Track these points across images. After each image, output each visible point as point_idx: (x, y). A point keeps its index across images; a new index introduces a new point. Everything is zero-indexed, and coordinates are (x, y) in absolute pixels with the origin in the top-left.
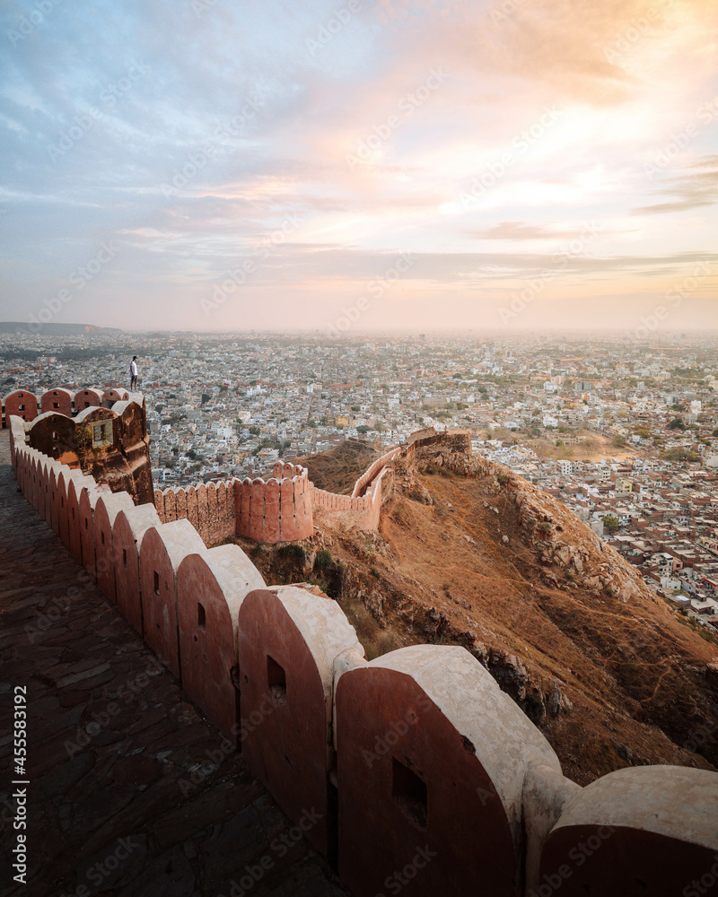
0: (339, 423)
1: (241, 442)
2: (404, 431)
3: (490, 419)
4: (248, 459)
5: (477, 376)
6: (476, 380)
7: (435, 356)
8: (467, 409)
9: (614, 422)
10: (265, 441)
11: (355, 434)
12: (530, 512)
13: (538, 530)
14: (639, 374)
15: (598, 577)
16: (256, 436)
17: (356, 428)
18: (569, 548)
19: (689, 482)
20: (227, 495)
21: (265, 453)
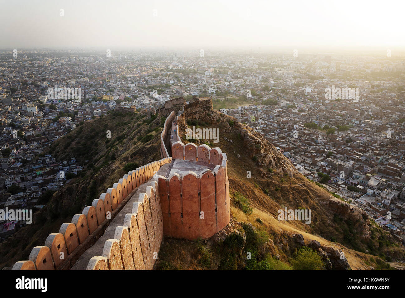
0: (104, 99)
1: (45, 115)
3: (184, 91)
4: (52, 124)
5: (172, 70)
6: (172, 72)
7: (148, 60)
8: (171, 87)
9: (240, 89)
10: (60, 113)
11: (115, 104)
12: (251, 140)
13: (255, 149)
14: (245, 66)
15: (281, 168)
16: (54, 110)
17: (114, 101)
18: (269, 156)
19: (277, 114)
20: (155, 199)
21: (63, 120)
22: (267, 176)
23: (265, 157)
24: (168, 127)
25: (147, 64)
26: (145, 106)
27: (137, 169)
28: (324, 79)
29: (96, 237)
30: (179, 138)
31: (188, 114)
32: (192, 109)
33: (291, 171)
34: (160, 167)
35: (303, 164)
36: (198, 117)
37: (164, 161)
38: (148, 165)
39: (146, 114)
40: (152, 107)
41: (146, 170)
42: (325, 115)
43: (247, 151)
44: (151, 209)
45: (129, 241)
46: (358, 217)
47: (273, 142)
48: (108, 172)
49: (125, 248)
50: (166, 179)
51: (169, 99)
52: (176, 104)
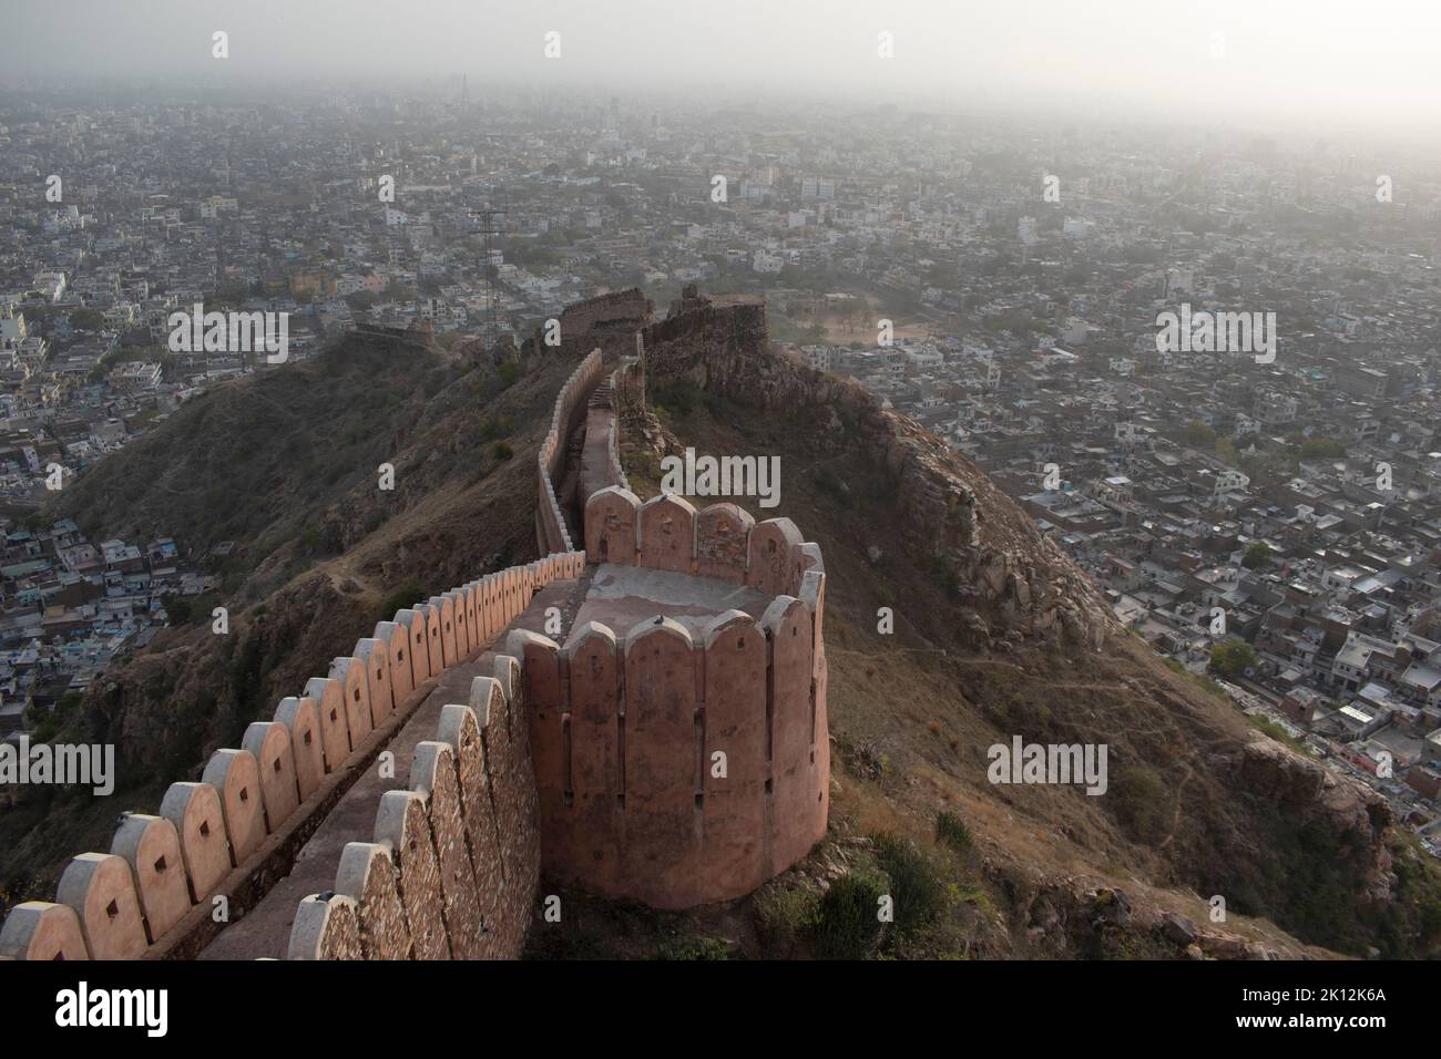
0: (301, 287)
1: (55, 352)
2: (461, 300)
3: (645, 264)
5: (595, 168)
6: (596, 180)
7: (493, 126)
11: (345, 311)
12: (931, 488)
13: (946, 526)
14: (916, 165)
15: (1054, 610)
16: (93, 333)
17: (342, 297)
18: (1005, 558)
19: (1046, 377)
20: (510, 734)
21: (125, 374)
22: (992, 643)
23: (987, 561)
24: (570, 422)
25: (489, 139)
26: (474, 325)
27: (433, 599)
28: (1246, 236)
29: (259, 879)
30: (619, 467)
31: (659, 365)
32: (678, 344)
33: (1095, 625)
34: (531, 591)
35: (1145, 596)
36: (705, 381)
37: (552, 569)
38: (483, 584)
39: (477, 357)
40: (506, 327)
41: (470, 606)
42: (1248, 389)
43: (912, 531)
44: (489, 775)
45: (398, 902)
46: (1351, 818)
47: (1025, 498)
48: (310, 607)
49: (382, 931)
50: (558, 648)
51: (577, 295)
52: (607, 319)
